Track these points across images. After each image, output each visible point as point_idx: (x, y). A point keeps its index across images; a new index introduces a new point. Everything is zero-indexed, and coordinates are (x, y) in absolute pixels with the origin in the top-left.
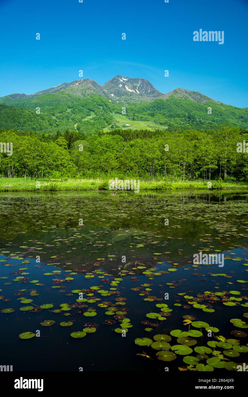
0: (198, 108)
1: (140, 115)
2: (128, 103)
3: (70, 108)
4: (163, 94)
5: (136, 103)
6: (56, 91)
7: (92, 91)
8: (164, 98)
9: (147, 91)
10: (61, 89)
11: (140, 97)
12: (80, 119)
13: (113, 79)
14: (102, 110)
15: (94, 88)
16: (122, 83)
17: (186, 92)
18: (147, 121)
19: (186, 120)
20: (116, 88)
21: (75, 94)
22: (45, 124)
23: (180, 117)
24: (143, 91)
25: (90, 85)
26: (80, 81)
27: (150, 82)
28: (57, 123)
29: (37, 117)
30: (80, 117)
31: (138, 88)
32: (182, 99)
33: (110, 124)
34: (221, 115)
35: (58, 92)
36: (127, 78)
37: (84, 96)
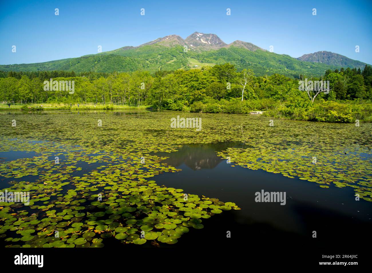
0: (249, 54)
1: (207, 59)
2: (202, 51)
3: (160, 55)
4: (227, 45)
5: (207, 50)
6: (153, 43)
7: (177, 43)
8: (227, 48)
9: (216, 42)
10: (157, 42)
11: (210, 46)
12: (165, 62)
13: (193, 35)
14: (182, 56)
15: (178, 41)
16: (199, 37)
17: (242, 43)
18: (212, 63)
19: (239, 62)
20: (194, 41)
21: (165, 45)
22: (140, 66)
23: (235, 60)
24: (213, 42)
25: (176, 39)
26: (169, 36)
27: (218, 36)
28: (148, 65)
29: (135, 62)
30: (165, 61)
31: (210, 40)
32: (239, 48)
33: (185, 66)
34: (265, 59)
35: (154, 44)
36: (202, 33)
37: (171, 46)
